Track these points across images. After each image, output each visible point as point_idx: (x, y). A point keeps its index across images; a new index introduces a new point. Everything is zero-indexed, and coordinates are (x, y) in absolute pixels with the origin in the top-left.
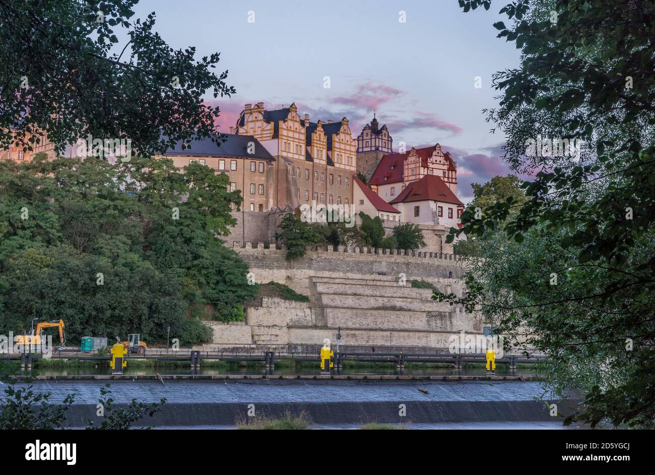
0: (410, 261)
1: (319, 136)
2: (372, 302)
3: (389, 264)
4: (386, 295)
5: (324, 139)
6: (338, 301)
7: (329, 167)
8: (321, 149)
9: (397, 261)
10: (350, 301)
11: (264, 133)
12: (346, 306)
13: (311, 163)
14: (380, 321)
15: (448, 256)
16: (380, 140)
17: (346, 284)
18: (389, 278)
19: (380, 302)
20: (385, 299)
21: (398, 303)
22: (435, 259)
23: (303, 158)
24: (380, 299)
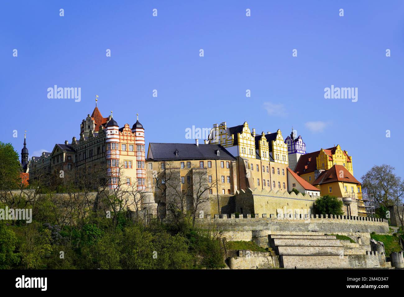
0: (332, 222)
1: (264, 143)
2: (312, 250)
3: (319, 225)
4: (320, 245)
5: (267, 144)
6: (289, 250)
7: (271, 163)
8: (266, 151)
9: (324, 222)
10: (298, 250)
11: (228, 142)
12: (294, 253)
13: (260, 160)
14: (318, 262)
15: (356, 218)
16: (298, 146)
17: (293, 239)
18: (320, 234)
19: (317, 250)
20: (320, 248)
21: (329, 250)
22: (348, 220)
23: (254, 157)
24: (317, 248)
